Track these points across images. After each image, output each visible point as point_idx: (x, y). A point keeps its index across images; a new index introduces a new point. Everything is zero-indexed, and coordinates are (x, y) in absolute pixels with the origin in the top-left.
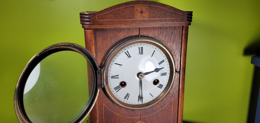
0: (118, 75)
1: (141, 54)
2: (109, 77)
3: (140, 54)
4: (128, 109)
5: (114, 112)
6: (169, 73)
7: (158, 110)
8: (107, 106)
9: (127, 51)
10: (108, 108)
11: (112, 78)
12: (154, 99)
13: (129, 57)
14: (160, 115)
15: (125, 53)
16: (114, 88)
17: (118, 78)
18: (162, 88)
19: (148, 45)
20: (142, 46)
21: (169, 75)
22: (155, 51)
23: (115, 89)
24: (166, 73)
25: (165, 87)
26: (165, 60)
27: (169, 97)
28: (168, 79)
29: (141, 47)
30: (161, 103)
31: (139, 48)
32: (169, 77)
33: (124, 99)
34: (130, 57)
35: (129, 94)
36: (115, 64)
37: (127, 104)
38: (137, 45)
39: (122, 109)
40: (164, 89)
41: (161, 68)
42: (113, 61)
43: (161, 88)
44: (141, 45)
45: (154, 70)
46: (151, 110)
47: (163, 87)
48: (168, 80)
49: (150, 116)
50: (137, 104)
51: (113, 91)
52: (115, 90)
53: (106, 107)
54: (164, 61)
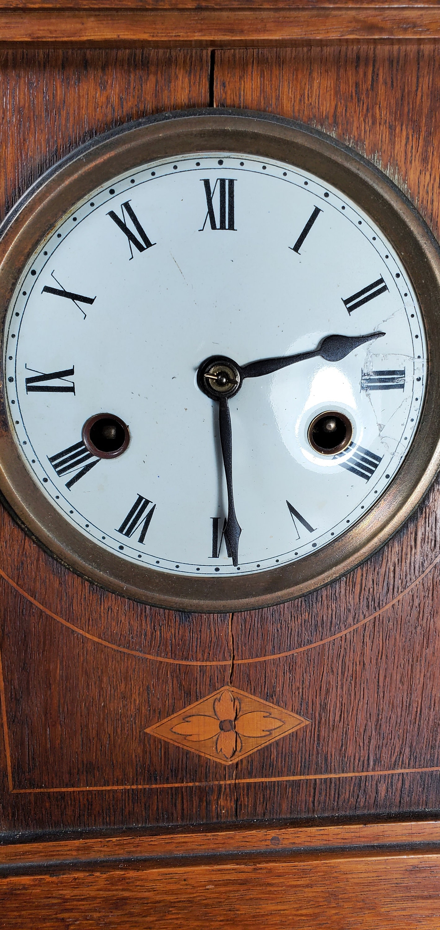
0: (71, 372)
1: (223, 227)
2: (11, 380)
3: (214, 227)
4: (152, 605)
5: (59, 619)
6: (423, 372)
7: (350, 620)
8: (13, 579)
9: (127, 205)
10: (21, 591)
11: (29, 389)
12: (321, 543)
13: (141, 249)
14: (362, 654)
15: (112, 215)
16: (52, 459)
17: (71, 389)
18: (374, 478)
19: (270, 170)
20: (227, 175)
21: (420, 390)
22: (317, 211)
23: (55, 466)
24: (403, 373)
25: (392, 471)
26: (389, 281)
27: (423, 540)
28: (416, 414)
29: (223, 181)
30: (370, 577)
31: (207, 183)
32: (418, 406)
33: (122, 538)
34: (149, 244)
35: (147, 502)
36: (47, 289)
37: (138, 567)
38: (192, 164)
39: (111, 601)
40: (385, 482)
41: (363, 337)
42: (34, 273)
43: (368, 478)
44: (221, 162)
45: (311, 344)
46: (306, 616)
47: (379, 472)
48: (414, 424)
49: (299, 661)
50: (208, 572)
51: (45, 480)
52: (59, 473)
53: (10, 581)
54: (385, 288)
